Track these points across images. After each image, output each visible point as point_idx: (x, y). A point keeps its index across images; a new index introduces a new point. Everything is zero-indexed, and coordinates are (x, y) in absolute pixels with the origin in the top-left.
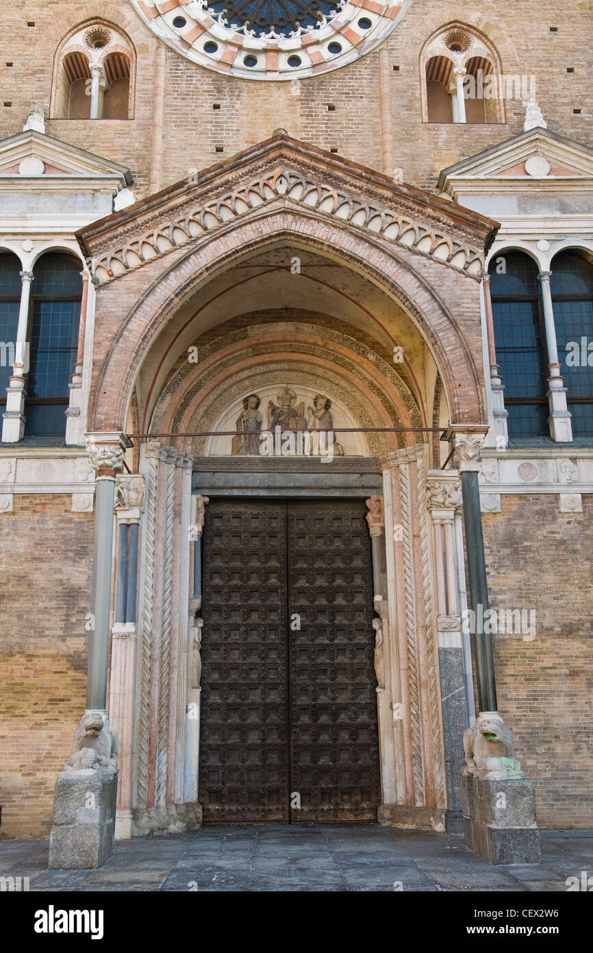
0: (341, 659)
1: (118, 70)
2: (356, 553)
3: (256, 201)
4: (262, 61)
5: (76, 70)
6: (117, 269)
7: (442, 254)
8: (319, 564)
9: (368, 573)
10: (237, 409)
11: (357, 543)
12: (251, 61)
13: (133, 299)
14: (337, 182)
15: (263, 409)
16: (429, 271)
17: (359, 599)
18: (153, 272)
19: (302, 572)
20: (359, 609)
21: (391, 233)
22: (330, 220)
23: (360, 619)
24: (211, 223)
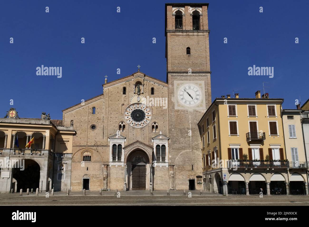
0: (143, 178)
1: (124, 126)
2: (145, 170)
3: (136, 145)
4: (137, 125)
5: (120, 126)
6: (126, 151)
7: (150, 150)
8: (142, 170)
9: (145, 171)
10: (135, 158)
11: (145, 169)
12: (136, 125)
13: (127, 153)
14: (142, 144)
15: (137, 157)
16: (148, 151)
17: (145, 173)
18: (128, 151)
19: (140, 171)
20: (145, 174)
21: (146, 148)
22: (141, 147)
23: (145, 175)
24: (133, 147)
